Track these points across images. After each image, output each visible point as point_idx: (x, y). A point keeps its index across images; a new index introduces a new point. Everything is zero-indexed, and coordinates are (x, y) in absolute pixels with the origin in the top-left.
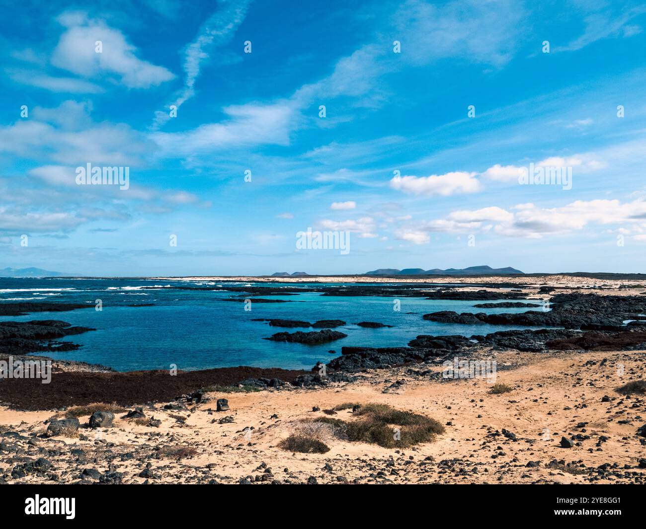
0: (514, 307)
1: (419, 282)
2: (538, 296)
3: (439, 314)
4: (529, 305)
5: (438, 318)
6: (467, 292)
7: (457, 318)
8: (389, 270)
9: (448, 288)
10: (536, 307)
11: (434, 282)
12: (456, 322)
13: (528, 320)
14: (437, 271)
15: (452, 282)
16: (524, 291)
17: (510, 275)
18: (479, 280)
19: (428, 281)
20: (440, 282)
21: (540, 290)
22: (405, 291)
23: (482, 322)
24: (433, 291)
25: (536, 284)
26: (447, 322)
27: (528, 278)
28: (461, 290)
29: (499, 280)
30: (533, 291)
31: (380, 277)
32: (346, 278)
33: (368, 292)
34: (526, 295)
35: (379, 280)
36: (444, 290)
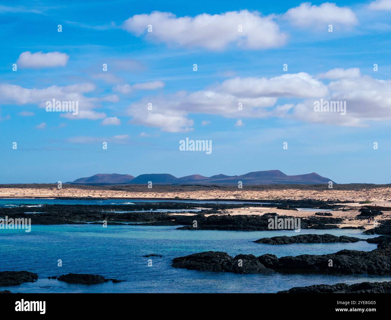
0: (319, 242)
1: (166, 197)
2: (356, 223)
3: (199, 258)
4: (343, 240)
5: (198, 264)
6: (246, 216)
7: (229, 264)
8: (115, 176)
9: (215, 208)
10: (353, 242)
11: (192, 197)
12: (227, 271)
13: (341, 266)
14: (197, 178)
15: (222, 198)
16: (336, 214)
17: (315, 186)
18: (264, 195)
19: (182, 195)
20: (201, 198)
21: (359, 213)
22: (143, 214)
23: (269, 269)
24: (189, 214)
25: (353, 202)
26: (213, 271)
27: (342, 192)
28: (235, 212)
29: (297, 195)
30: (348, 214)
31: (99, 189)
32: (38, 190)
33: (77, 216)
34: (339, 220)
35: (97, 194)
36: (209, 212)
